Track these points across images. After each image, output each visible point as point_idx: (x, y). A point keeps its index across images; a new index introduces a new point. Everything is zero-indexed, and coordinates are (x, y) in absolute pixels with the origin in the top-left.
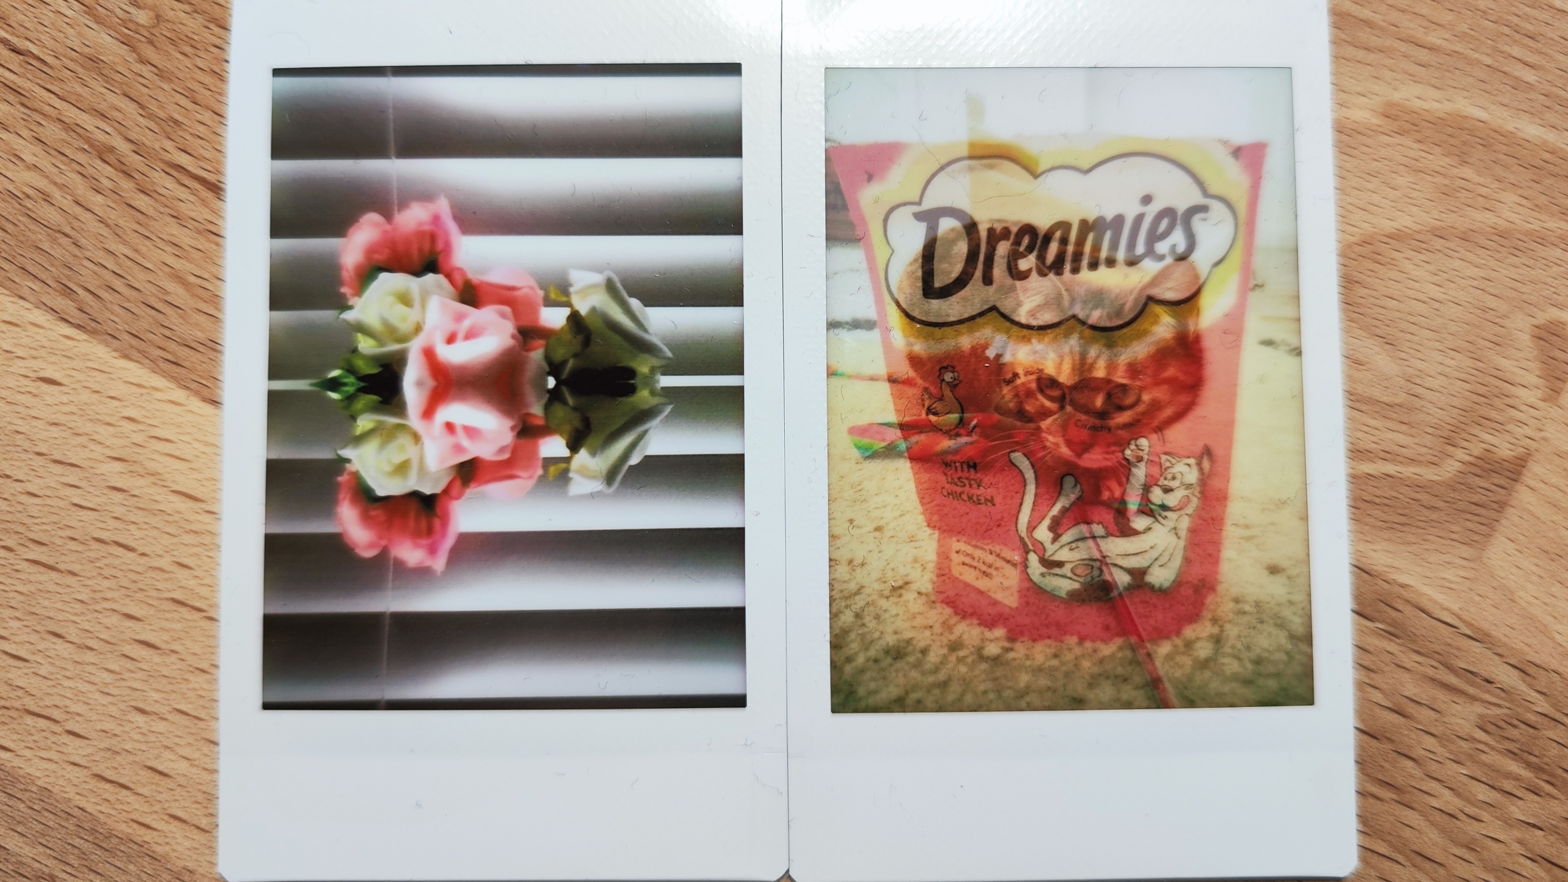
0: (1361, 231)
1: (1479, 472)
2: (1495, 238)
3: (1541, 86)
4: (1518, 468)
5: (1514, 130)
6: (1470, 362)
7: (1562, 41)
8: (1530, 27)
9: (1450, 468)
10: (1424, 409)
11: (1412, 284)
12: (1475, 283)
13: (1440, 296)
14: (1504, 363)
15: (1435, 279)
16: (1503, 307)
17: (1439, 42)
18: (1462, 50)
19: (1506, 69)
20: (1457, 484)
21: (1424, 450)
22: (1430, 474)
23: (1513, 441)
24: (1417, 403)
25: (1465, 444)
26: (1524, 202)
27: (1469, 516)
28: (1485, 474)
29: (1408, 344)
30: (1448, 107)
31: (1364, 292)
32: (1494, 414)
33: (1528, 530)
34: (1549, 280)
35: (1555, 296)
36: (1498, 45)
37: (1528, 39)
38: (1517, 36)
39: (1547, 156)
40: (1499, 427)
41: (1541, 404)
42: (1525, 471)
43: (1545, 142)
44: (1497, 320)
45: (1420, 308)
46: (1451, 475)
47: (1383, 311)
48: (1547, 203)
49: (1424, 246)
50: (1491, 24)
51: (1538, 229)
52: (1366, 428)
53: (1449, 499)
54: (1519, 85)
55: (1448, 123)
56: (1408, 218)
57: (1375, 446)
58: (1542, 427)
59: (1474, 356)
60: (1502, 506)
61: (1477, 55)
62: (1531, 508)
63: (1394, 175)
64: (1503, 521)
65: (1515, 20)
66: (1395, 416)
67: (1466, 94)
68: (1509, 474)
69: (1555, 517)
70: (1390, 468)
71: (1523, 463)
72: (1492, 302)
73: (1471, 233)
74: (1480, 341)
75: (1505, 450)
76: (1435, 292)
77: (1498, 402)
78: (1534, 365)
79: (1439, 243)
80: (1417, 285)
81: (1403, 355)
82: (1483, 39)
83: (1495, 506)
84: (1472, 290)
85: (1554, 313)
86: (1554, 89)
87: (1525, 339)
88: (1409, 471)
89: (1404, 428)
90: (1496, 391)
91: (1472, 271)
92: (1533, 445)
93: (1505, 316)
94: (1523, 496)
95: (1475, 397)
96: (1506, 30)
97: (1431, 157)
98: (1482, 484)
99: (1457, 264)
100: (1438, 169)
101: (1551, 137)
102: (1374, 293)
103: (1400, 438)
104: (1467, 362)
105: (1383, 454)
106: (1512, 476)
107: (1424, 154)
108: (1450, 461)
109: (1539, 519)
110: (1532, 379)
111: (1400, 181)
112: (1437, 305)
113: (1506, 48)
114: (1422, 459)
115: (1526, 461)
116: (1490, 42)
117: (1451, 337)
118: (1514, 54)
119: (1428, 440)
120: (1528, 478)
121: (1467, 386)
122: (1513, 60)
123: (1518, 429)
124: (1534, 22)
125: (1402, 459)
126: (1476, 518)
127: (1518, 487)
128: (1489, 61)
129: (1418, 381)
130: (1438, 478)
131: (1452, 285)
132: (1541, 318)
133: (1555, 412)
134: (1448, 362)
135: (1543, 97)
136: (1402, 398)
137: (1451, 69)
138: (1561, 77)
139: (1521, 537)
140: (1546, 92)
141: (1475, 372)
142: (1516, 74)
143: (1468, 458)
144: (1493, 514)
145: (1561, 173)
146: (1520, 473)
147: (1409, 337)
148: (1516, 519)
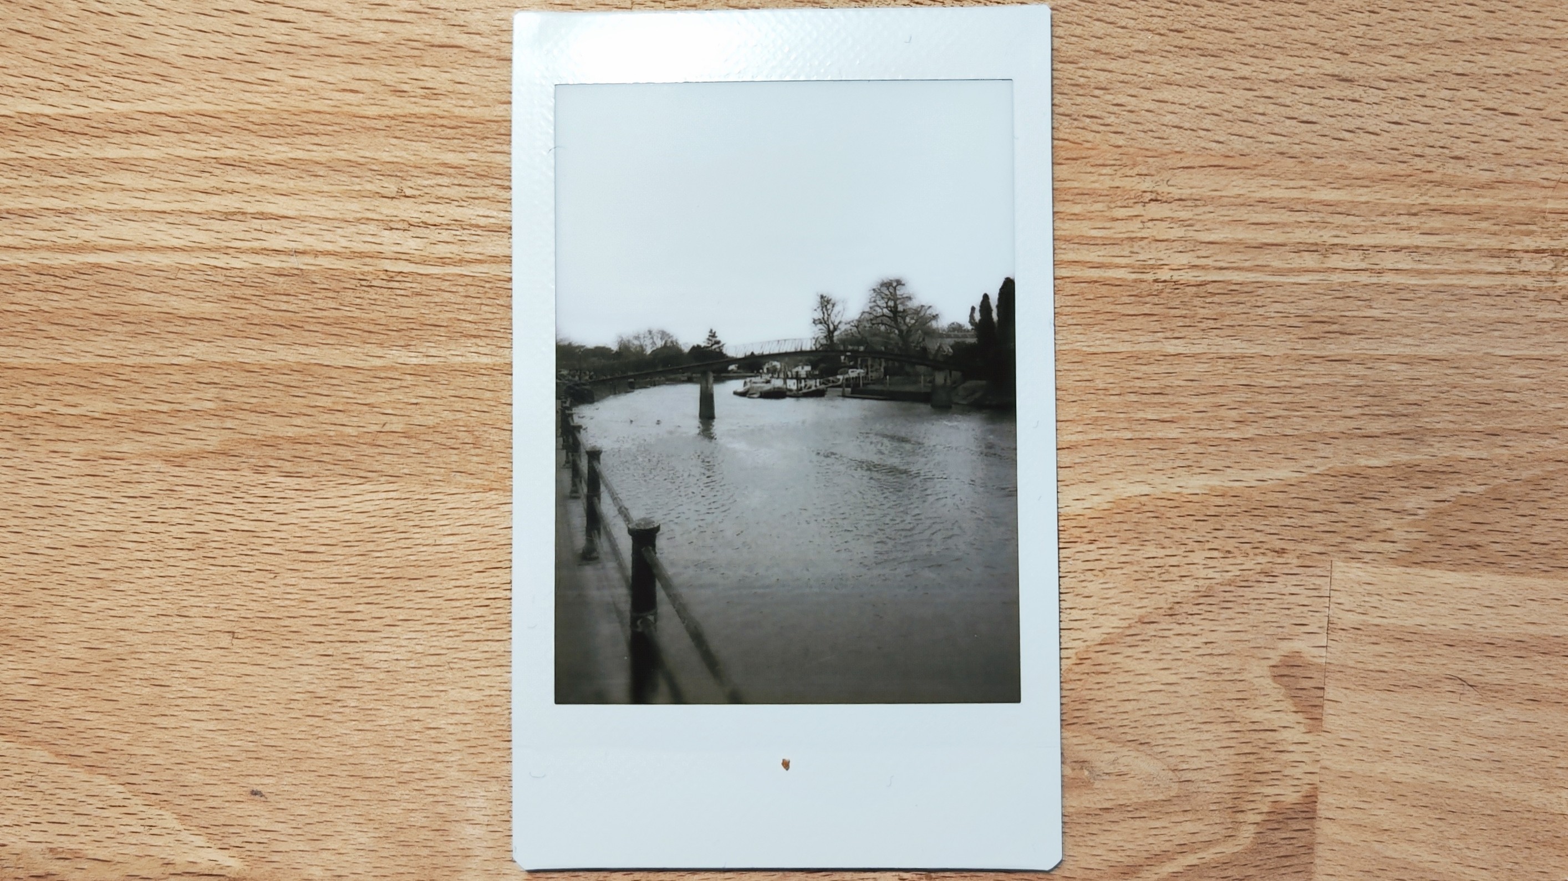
0: (1074, 651)
1: (1276, 826)
2: (1202, 600)
3: (1188, 436)
4: (1310, 805)
5: (1179, 490)
6: (1226, 728)
7: (1190, 383)
8: (1155, 384)
9: (1247, 835)
10: (1200, 789)
11: (1141, 679)
12: (1200, 652)
13: (1173, 679)
14: (1257, 715)
15: (1161, 665)
16: (1234, 663)
17: (1074, 438)
18: (1099, 436)
19: (1147, 435)
20: (1261, 843)
21: (1217, 828)
22: (1229, 848)
23: (1296, 782)
24: (1191, 787)
25: (1252, 806)
26: (1215, 554)
27: (1283, 871)
28: (1282, 825)
29: (1162, 736)
30: (1109, 496)
31: (1100, 707)
32: (1267, 767)
33: (1344, 859)
34: (1268, 618)
35: (1280, 630)
36: (1132, 415)
37: (1157, 396)
38: (1145, 398)
39: (1219, 501)
40: (1277, 776)
41: (1307, 738)
42: (1319, 806)
43: (1212, 488)
44: (1236, 677)
45: (1159, 698)
46: (1251, 839)
47: (1125, 716)
48: (1237, 545)
49: (1139, 638)
50: (1116, 397)
51: (1238, 573)
52: (1154, 832)
53: (1258, 863)
54: (1164, 445)
55: (1115, 511)
56: (1113, 618)
57: (1168, 844)
58: (1318, 758)
59: (1228, 720)
60: (1309, 848)
61: (1115, 434)
62: (1338, 837)
63: (1084, 584)
64: (1317, 861)
65: (1138, 383)
66: (1176, 808)
67: (1120, 476)
68: (1304, 815)
69: (1364, 837)
70: (1192, 859)
71: (1314, 799)
72: (1224, 663)
73: (1177, 606)
74: (1227, 704)
75: (1290, 796)
76: (1167, 677)
77: (1267, 754)
78: (1288, 705)
79: (1150, 630)
80: (1147, 678)
81: (1161, 749)
82: (1115, 415)
83: (1303, 850)
84: (1200, 659)
85: (1286, 647)
86: (1201, 434)
87: (1268, 684)
88: (1209, 855)
89: (1189, 816)
90: (1262, 744)
91: (1191, 643)
92: (1315, 779)
93: (1241, 670)
94: (1325, 830)
95: (1244, 759)
96: (1133, 397)
97: (1111, 551)
98: (1284, 836)
99: (1176, 641)
100: (1123, 559)
101: (1214, 481)
102: (1110, 703)
103: (1189, 827)
104: (1222, 729)
105: (1179, 849)
106: (1309, 815)
107: (1103, 551)
108: (1245, 827)
109: (1349, 844)
110: (1291, 718)
111: (1092, 588)
112: (1172, 688)
113: (1141, 415)
114: (1218, 836)
115: (1316, 796)
116: (1122, 415)
117: (1198, 713)
118: (1150, 417)
119: (1216, 818)
120: (1322, 811)
121: (1232, 751)
122: (1152, 423)
123: (1296, 770)
124: (1155, 377)
125: (1200, 846)
126: (1290, 870)
127: (1318, 823)
128: (1129, 435)
129: (1185, 766)
130: (1241, 847)
131: (1180, 663)
132: (1275, 658)
133: (1324, 739)
134: (1205, 736)
135: (1194, 446)
136: (1175, 789)
137: (1097, 458)
138: (1202, 418)
139: (1340, 868)
140: (1194, 440)
141: (1235, 735)
142: (1160, 435)
143: (1259, 818)
144: (1306, 859)
145: (1239, 510)
146: (1314, 811)
147: (1159, 729)
148: (1329, 855)
